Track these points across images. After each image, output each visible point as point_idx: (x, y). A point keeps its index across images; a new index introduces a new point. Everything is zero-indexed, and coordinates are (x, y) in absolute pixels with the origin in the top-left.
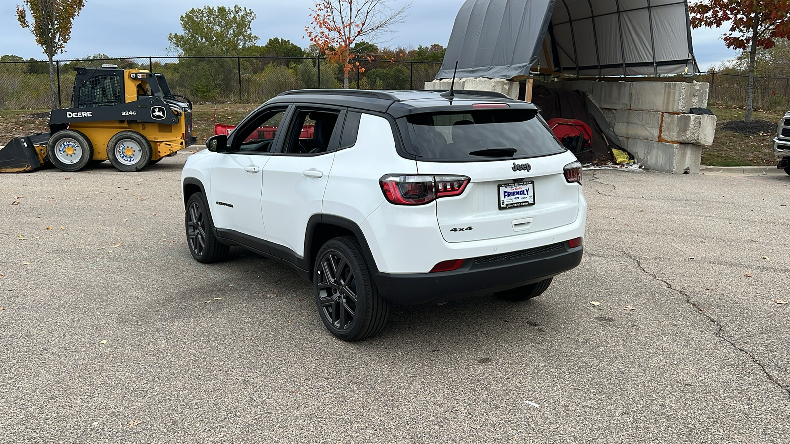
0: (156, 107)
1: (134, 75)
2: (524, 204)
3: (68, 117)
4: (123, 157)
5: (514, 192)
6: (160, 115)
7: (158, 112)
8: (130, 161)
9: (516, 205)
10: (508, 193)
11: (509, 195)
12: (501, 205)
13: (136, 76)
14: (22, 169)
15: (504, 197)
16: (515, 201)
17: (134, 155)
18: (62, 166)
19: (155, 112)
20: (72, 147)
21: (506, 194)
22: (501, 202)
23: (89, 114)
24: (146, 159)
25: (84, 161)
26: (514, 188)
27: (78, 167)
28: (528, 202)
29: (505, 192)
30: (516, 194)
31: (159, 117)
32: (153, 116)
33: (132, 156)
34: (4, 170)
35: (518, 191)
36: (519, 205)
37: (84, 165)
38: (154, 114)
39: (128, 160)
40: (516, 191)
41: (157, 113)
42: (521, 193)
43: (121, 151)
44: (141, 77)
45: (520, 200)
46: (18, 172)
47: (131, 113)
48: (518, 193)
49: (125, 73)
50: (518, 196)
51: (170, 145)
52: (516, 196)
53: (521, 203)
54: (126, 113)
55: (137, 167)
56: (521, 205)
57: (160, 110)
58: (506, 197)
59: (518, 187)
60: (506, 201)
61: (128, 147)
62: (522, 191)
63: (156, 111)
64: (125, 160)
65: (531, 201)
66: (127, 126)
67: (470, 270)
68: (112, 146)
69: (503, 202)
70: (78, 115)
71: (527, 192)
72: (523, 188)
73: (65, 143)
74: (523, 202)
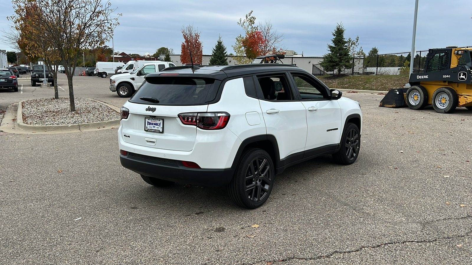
0: (462, 73)
1: (457, 52)
2: (157, 131)
3: (418, 78)
4: (440, 104)
5: (153, 123)
6: (463, 78)
7: (463, 75)
8: (443, 106)
9: (152, 130)
10: (150, 123)
11: (150, 124)
12: (146, 129)
13: (458, 52)
14: (392, 106)
15: (148, 125)
16: (153, 128)
17: (446, 103)
18: (411, 106)
19: (460, 76)
20: (417, 95)
21: (149, 123)
22: (146, 127)
23: (426, 77)
24: (451, 106)
25: (420, 104)
26: (153, 121)
27: (417, 107)
28: (159, 130)
29: (148, 122)
30: (154, 124)
31: (463, 79)
32: (459, 78)
33: (445, 103)
34: (386, 105)
35: (155, 123)
36: (154, 131)
37: (420, 106)
38: (460, 77)
39: (442, 106)
40: (154, 123)
41: (462, 77)
42: (156, 124)
43: (439, 100)
44: (460, 53)
45: (156, 128)
46: (390, 107)
47: (447, 76)
48: (155, 124)
49: (452, 50)
50: (155, 126)
51: (467, 98)
52: (154, 126)
53: (155, 130)
54: (445, 76)
55: (445, 111)
56: (155, 131)
57: (464, 74)
58: (149, 125)
59: (155, 121)
60: (149, 127)
61: (443, 97)
62: (157, 124)
63: (462, 75)
64: (441, 105)
65: (161, 130)
66: (447, 84)
67: (127, 158)
68: (434, 97)
69: (147, 127)
70: (422, 77)
71: (160, 124)
72: (158, 122)
73: (414, 93)
74: (156, 130)
